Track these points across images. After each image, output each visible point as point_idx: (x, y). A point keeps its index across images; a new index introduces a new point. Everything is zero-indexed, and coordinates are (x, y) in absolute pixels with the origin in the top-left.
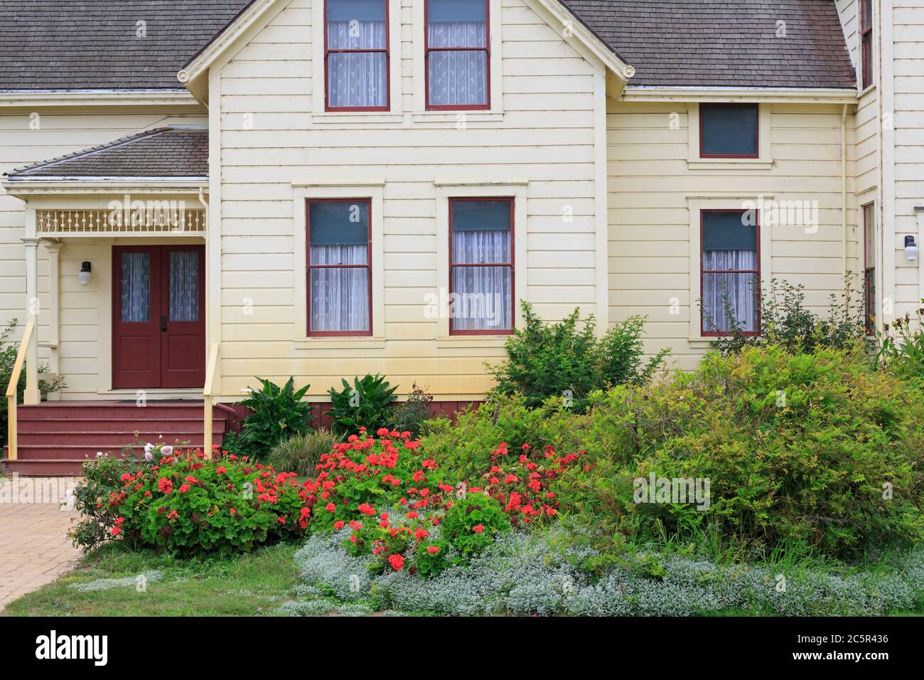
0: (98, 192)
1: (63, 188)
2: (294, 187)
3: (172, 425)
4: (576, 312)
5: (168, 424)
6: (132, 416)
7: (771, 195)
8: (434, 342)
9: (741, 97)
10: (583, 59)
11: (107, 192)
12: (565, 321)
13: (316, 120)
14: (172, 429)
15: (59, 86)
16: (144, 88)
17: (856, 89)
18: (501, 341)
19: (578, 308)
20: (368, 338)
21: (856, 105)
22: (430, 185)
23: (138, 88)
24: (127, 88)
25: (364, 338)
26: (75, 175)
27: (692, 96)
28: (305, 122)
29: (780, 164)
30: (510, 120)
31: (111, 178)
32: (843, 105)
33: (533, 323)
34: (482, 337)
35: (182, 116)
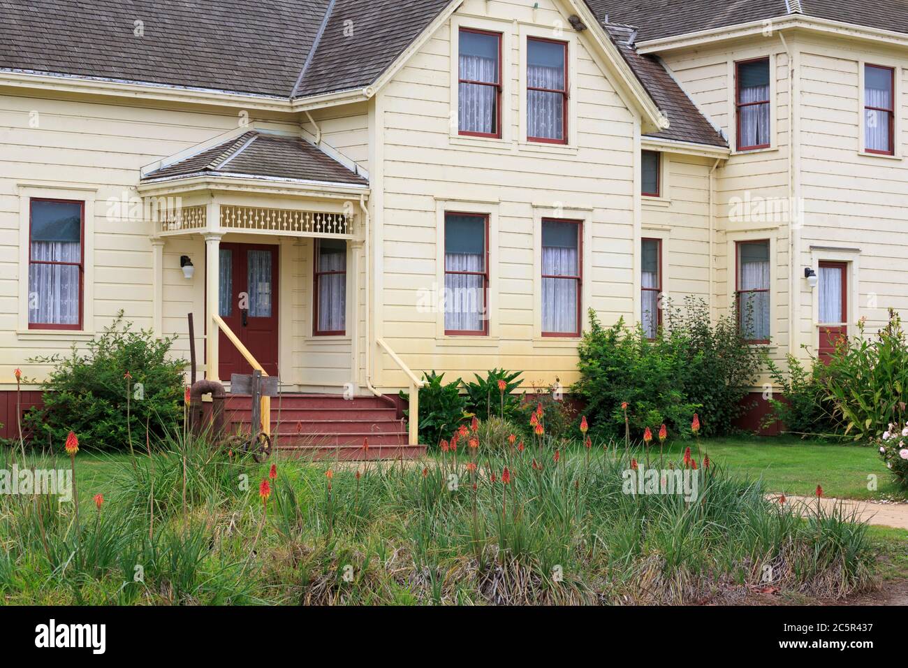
0: (281, 192)
1: (254, 187)
2: (436, 200)
3: (357, 414)
4: (621, 319)
5: (353, 413)
6: (313, 406)
7: (668, 228)
8: (530, 342)
9: (662, 147)
10: (627, 109)
11: (289, 193)
12: (614, 327)
13: (453, 141)
14: (357, 418)
15: (177, 82)
16: (249, 92)
17: (728, 147)
18: (575, 343)
19: (622, 316)
20: (485, 337)
21: (725, 161)
22: (529, 205)
23: (244, 91)
24: (234, 91)
25: (479, 337)
26: (264, 175)
27: (651, 145)
28: (443, 142)
29: (674, 203)
30: (581, 156)
31: (292, 179)
32: (716, 159)
33: (596, 327)
34: (563, 339)
35: (265, 121)
